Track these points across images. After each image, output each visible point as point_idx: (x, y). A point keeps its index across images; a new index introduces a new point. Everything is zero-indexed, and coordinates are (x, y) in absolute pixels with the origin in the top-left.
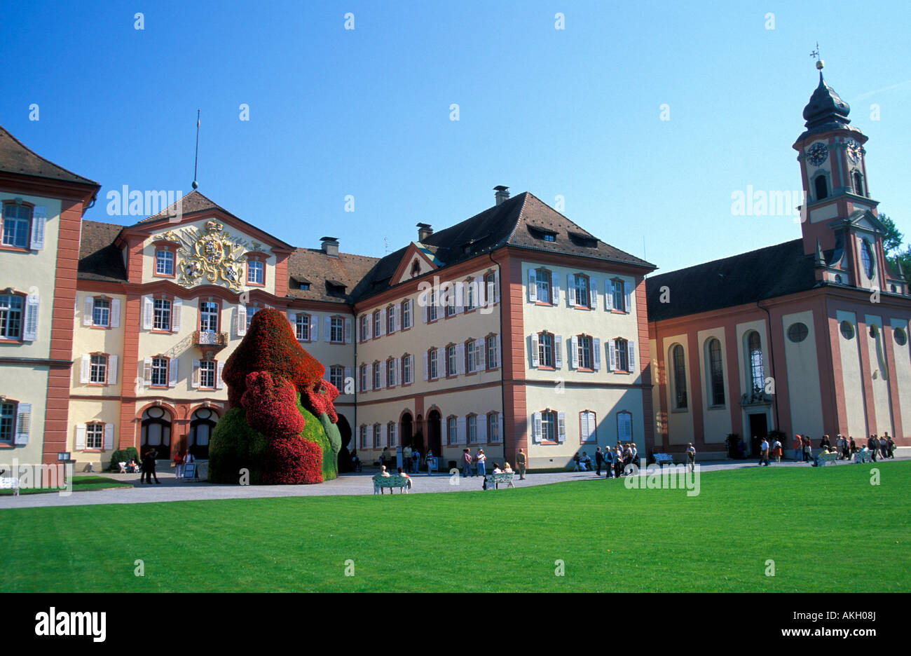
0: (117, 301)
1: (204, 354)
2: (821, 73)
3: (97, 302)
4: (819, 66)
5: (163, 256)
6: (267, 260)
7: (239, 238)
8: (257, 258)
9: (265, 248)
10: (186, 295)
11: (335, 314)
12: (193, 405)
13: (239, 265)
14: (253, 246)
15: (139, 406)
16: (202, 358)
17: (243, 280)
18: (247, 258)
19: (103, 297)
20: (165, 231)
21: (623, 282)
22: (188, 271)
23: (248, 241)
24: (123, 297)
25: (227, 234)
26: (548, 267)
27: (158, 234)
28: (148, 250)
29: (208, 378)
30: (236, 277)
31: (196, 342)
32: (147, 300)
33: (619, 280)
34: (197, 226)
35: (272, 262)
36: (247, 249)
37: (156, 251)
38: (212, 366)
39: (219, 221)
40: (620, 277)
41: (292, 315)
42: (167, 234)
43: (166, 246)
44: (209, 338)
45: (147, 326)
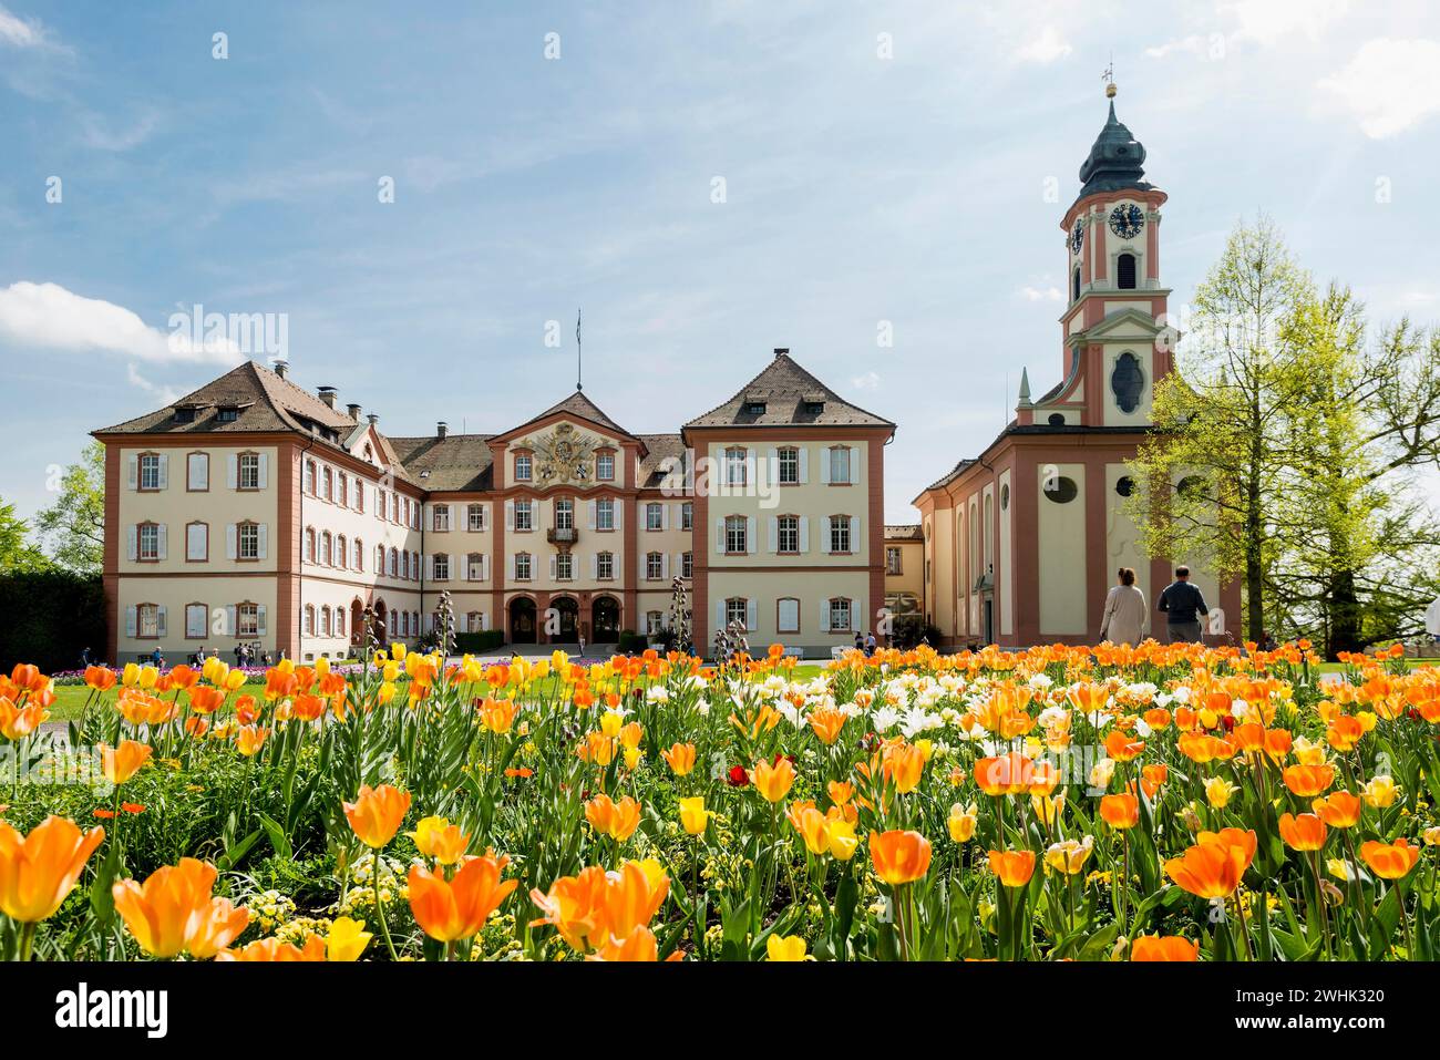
0: (487, 507)
1: (559, 549)
2: (1112, 103)
3: (471, 509)
4: (1111, 95)
5: (522, 462)
6: (615, 454)
7: (589, 436)
8: (605, 454)
9: (614, 442)
10: (543, 495)
12: (552, 595)
13: (588, 462)
14: (602, 442)
15: (507, 597)
16: (558, 552)
17: (593, 477)
18: (595, 454)
19: (477, 505)
20: (523, 438)
21: (849, 448)
22: (542, 474)
23: (597, 438)
24: (491, 503)
25: (577, 434)
26: (742, 444)
27: (517, 442)
28: (509, 459)
29: (564, 571)
30: (585, 475)
31: (552, 538)
32: (509, 504)
33: (843, 447)
34: (551, 430)
35: (620, 456)
36: (596, 447)
37: (515, 458)
38: (569, 560)
39: (569, 423)
40: (845, 443)
41: (643, 506)
42: (525, 441)
43: (524, 452)
44: (563, 534)
45: (509, 527)
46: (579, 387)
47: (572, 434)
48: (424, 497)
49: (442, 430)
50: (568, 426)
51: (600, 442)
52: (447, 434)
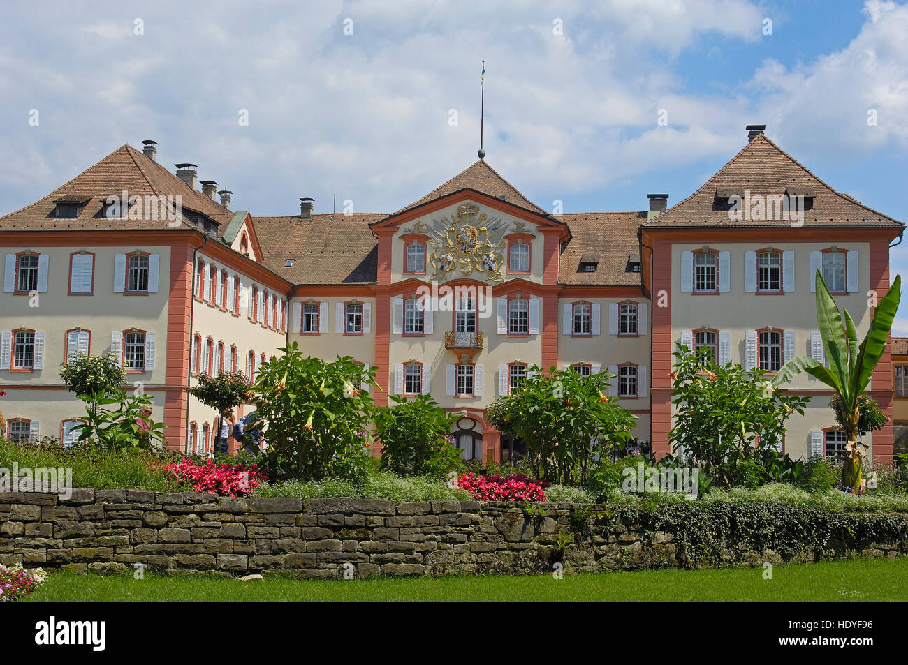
0: (369, 305)
1: (459, 358)
3: (349, 307)
5: (414, 251)
6: (532, 241)
7: (498, 220)
8: (519, 241)
9: (530, 227)
11: (623, 299)
13: (498, 251)
14: (515, 227)
16: (457, 361)
17: (504, 269)
18: (507, 242)
19: (354, 302)
20: (415, 221)
21: (845, 251)
22: (440, 265)
23: (509, 222)
24: (374, 300)
25: (484, 216)
26: (713, 246)
27: (407, 227)
28: (397, 246)
29: (466, 385)
30: (494, 266)
31: (451, 345)
32: (397, 301)
33: (839, 250)
34: (450, 211)
35: (538, 244)
36: (507, 233)
37: (405, 245)
38: (471, 370)
39: (473, 203)
40: (841, 245)
41: (566, 307)
42: (418, 226)
43: (417, 240)
44: (465, 339)
45: (396, 330)
46: (481, 155)
47: (478, 216)
48: (291, 292)
49: (306, 207)
50: (473, 207)
51: (514, 227)
52: (313, 212)
